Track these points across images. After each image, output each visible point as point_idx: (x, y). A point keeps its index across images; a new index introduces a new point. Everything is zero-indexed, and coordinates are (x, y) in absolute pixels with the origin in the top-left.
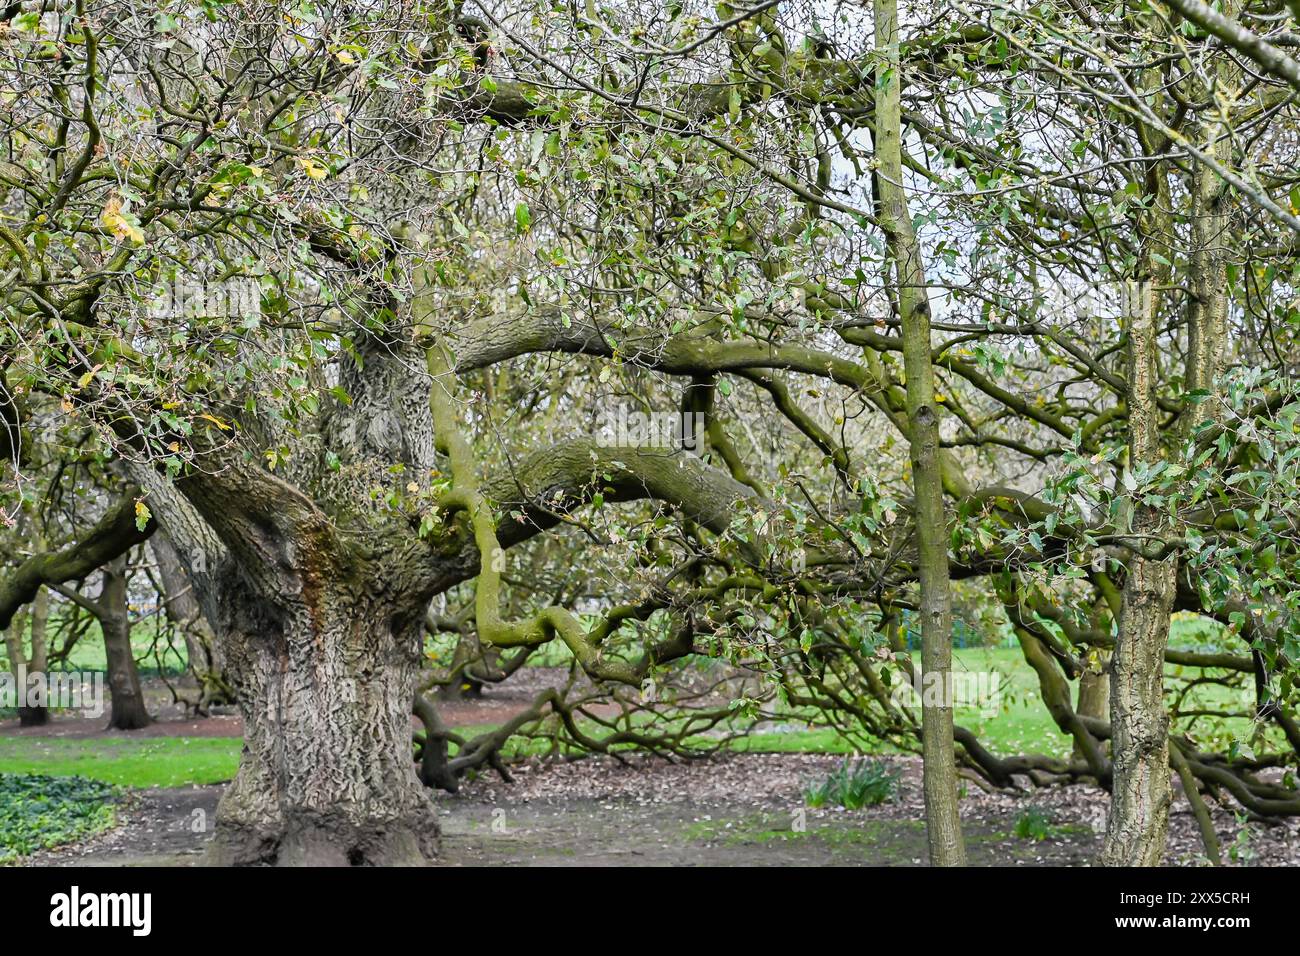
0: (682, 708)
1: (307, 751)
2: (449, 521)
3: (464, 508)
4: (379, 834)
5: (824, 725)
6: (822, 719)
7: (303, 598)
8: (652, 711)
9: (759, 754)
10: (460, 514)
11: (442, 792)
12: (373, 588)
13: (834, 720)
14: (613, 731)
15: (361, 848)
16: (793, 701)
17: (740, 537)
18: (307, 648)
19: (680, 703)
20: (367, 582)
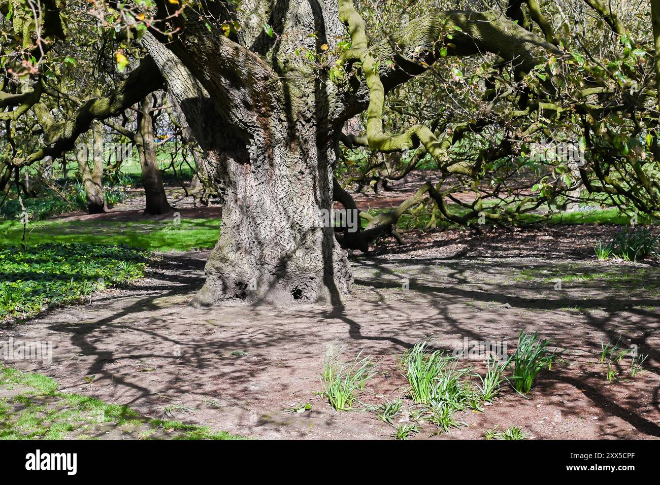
0: (517, 195)
1: (263, 225)
2: (349, 69)
3: (359, 60)
4: (312, 279)
5: (611, 206)
6: (610, 201)
7: (258, 124)
8: (497, 197)
9: (569, 225)
10: (356, 64)
11: (358, 252)
12: (304, 116)
13: (618, 202)
14: (472, 210)
15: (300, 288)
16: (591, 189)
17: (541, 76)
18: (262, 157)
19: (515, 192)
20: (299, 112)
